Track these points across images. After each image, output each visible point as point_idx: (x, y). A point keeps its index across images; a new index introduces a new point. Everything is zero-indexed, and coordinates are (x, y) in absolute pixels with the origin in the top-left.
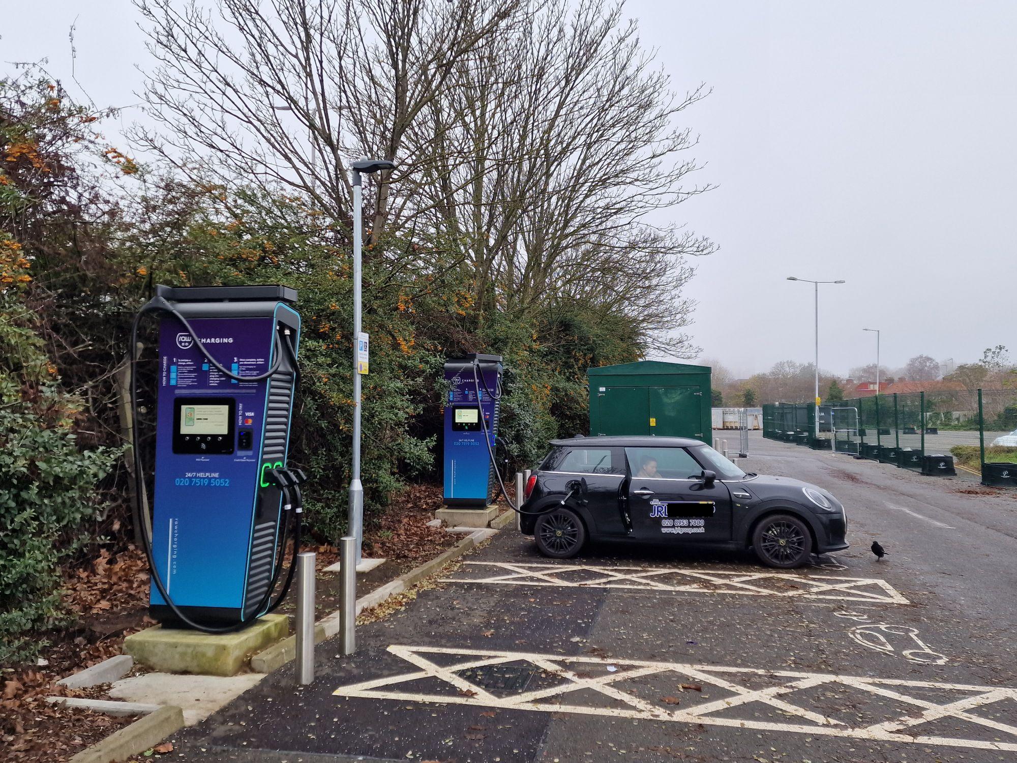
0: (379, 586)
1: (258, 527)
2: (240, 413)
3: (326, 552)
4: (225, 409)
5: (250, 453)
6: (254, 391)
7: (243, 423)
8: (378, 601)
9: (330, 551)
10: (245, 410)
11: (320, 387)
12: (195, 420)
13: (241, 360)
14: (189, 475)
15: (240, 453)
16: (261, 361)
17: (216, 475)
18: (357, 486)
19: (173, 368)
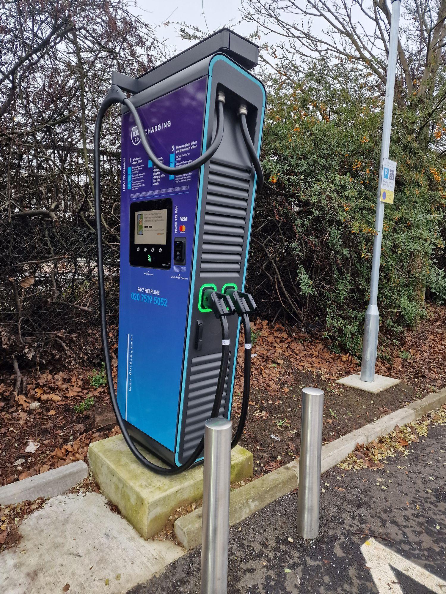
0: (386, 413)
1: (195, 360)
2: (176, 217)
3: (347, 361)
4: (164, 212)
5: (183, 269)
6: (187, 187)
7: (178, 231)
8: (380, 434)
9: (351, 361)
10: (180, 215)
11: (342, 216)
12: (144, 229)
13: (177, 147)
14: (140, 290)
15: (176, 268)
16: (194, 145)
17: (157, 293)
18: (373, 310)
19: (129, 169)
